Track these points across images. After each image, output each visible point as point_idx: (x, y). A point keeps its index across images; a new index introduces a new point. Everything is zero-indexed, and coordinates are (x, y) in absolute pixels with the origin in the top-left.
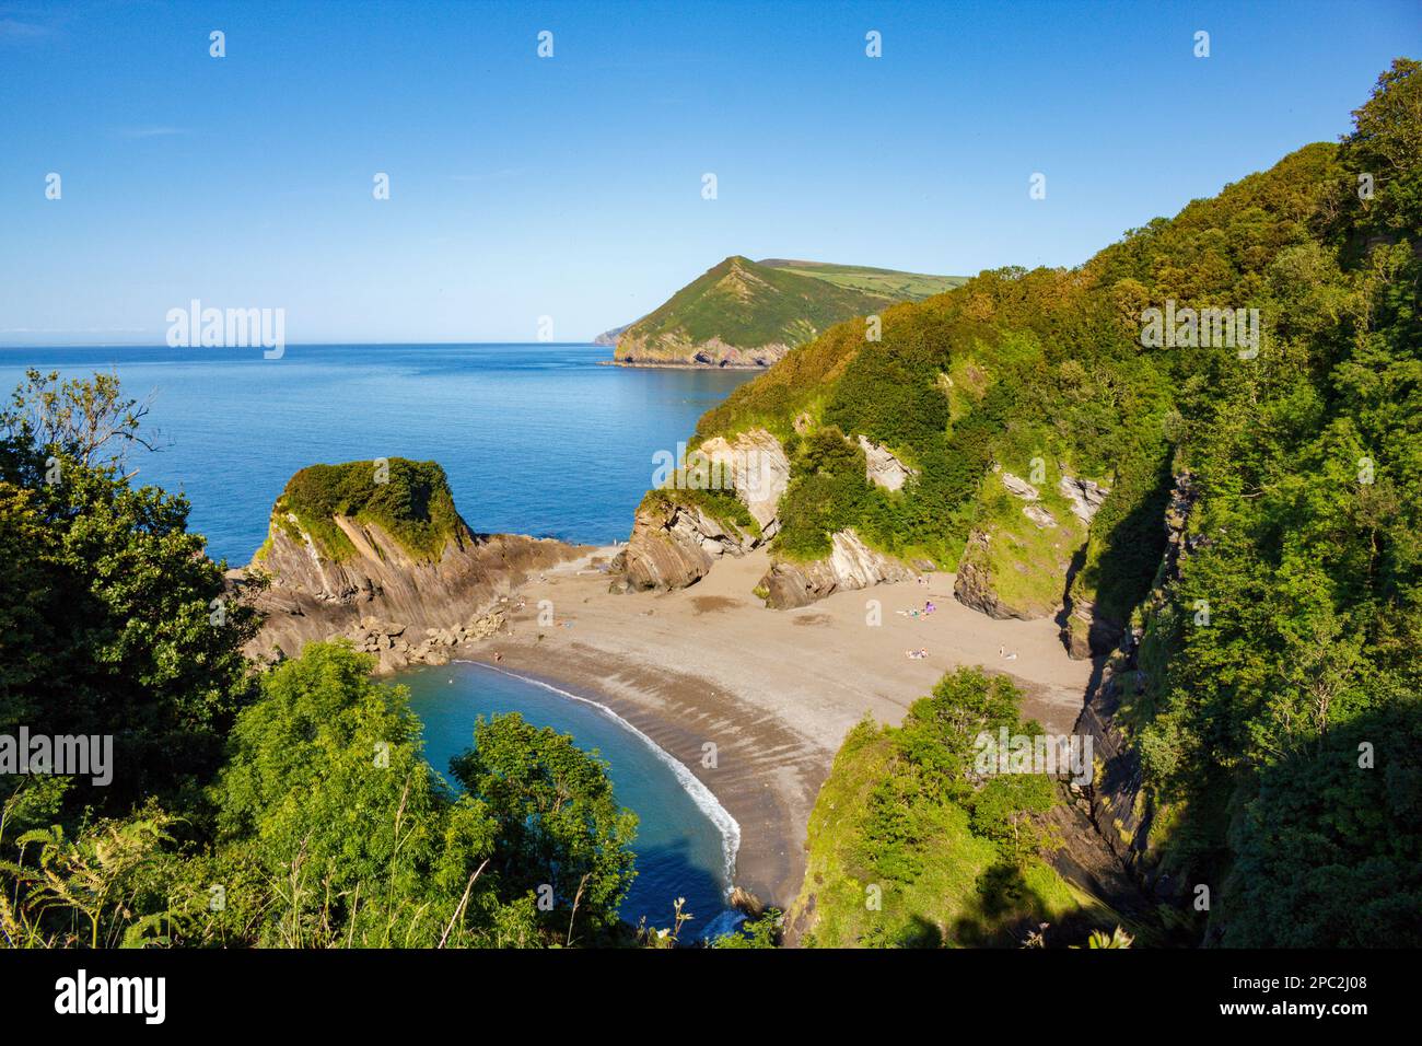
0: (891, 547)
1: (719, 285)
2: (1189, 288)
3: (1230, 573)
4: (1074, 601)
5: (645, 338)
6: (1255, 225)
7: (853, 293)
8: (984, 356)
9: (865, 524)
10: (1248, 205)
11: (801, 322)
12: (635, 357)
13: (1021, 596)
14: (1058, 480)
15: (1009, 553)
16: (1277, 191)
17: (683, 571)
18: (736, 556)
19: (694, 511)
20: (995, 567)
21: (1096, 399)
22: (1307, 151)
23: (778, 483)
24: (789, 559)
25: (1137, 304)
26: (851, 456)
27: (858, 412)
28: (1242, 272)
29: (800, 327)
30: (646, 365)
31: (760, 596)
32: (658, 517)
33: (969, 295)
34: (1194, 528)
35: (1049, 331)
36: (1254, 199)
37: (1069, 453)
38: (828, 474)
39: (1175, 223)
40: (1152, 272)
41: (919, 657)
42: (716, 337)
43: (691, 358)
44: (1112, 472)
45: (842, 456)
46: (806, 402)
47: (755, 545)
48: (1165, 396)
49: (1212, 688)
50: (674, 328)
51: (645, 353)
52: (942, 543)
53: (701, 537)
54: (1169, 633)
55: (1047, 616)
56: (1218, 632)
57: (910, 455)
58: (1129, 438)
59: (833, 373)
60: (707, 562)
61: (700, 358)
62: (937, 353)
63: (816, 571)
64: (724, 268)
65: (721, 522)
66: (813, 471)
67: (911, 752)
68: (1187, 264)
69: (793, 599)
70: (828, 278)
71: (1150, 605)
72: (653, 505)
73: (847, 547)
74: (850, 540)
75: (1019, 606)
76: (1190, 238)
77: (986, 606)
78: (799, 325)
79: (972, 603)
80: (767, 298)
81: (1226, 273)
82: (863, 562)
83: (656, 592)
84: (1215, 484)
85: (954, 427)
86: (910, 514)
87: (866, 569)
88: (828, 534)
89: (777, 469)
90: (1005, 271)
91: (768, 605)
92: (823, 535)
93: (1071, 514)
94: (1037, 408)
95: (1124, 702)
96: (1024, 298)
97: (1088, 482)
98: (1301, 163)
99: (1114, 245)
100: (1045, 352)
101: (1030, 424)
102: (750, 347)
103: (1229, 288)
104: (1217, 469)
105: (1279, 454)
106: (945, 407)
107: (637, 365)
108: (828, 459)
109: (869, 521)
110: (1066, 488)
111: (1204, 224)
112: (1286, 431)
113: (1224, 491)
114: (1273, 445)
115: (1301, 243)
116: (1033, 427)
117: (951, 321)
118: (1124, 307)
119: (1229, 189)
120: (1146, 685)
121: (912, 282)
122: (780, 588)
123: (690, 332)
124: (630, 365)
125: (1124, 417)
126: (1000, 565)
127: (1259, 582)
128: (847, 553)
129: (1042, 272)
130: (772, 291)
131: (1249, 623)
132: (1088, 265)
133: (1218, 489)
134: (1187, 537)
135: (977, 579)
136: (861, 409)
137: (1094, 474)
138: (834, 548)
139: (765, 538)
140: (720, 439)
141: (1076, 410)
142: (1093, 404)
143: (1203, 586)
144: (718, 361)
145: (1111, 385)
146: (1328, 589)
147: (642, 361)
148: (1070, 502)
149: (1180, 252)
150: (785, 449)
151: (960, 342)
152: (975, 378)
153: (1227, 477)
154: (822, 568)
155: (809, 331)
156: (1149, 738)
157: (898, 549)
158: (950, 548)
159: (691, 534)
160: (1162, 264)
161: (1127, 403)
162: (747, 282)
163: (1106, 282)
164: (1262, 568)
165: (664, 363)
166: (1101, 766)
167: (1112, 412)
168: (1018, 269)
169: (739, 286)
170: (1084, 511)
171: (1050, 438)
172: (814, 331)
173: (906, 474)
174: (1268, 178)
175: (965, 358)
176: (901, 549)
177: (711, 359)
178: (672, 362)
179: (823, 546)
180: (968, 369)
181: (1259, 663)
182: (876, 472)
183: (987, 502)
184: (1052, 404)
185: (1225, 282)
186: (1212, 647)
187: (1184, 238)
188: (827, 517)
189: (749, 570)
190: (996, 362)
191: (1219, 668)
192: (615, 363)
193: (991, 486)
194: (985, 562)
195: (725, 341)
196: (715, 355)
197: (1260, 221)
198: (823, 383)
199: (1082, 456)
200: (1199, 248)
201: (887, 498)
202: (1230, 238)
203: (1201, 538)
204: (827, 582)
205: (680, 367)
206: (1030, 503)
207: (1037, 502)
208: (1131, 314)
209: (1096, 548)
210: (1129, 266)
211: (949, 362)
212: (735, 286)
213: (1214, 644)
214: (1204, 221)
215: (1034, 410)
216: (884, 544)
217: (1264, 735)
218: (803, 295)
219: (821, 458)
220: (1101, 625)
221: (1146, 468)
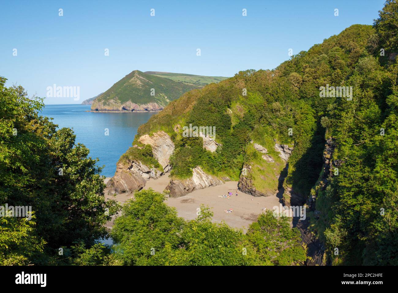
0: (214, 173)
1: (130, 81)
2: (316, 75)
3: (354, 172)
4: (285, 188)
5: (103, 101)
6: (338, 53)
7: (180, 83)
8: (243, 102)
9: (204, 164)
10: (334, 46)
11: (161, 94)
12: (99, 109)
13: (264, 188)
14: (274, 145)
15: (258, 172)
16: (344, 41)
17: (136, 186)
18: (155, 179)
19: (139, 163)
20: (254, 178)
21: (286, 116)
22: (353, 27)
23: (169, 151)
24: (177, 178)
25: (298, 81)
26: (197, 140)
27: (199, 123)
28: (334, 69)
29: (161, 96)
30: (103, 112)
31: (166, 193)
32: (126, 165)
33: (236, 80)
34: (335, 158)
35: (265, 92)
36: (336, 44)
37: (277, 135)
38: (189, 147)
39: (309, 53)
40: (302, 70)
41: (230, 212)
42: (130, 101)
43: (121, 109)
44: (293, 142)
45: (194, 140)
46: (178, 121)
47: (161, 175)
48: (311, 114)
49: (352, 213)
50: (114, 97)
51: (103, 107)
52: (231, 170)
53: (141, 172)
54: (331, 195)
55: (273, 195)
56: (353, 193)
57: (218, 139)
58: (299, 129)
59: (188, 110)
60: (145, 182)
61: (124, 109)
62: (226, 101)
63: (187, 183)
64: (132, 75)
65: (149, 167)
66: (183, 145)
67: (255, 242)
68: (315, 67)
69: (179, 193)
70: (170, 78)
71: (318, 187)
72: (124, 161)
73: (198, 173)
74: (199, 171)
75: (264, 192)
76: (315, 58)
77: (252, 192)
78: (160, 95)
79: (246, 191)
80: (148, 86)
81: (329, 69)
82: (204, 179)
83: (126, 194)
84: (343, 141)
85: (234, 128)
86: (220, 160)
87: (205, 181)
88: (191, 169)
89: (169, 146)
90: (248, 71)
91: (170, 196)
92: (189, 169)
93: (279, 157)
94: (265, 120)
95: (312, 222)
96: (255, 81)
97: (285, 145)
98: (352, 31)
99: (288, 61)
100: (266, 100)
101: (263, 126)
102: (142, 104)
103: (331, 75)
104: (343, 136)
105: (366, 129)
106: (230, 121)
107: (100, 112)
108: (189, 141)
109: (205, 163)
110: (277, 148)
111: (319, 53)
112: (369, 121)
113: (346, 144)
114: (364, 126)
115: (366, 56)
116: (264, 127)
117: (230, 90)
118: (293, 83)
119: (325, 41)
120: (320, 215)
121: (200, 79)
122: (174, 190)
123: (120, 99)
124: (97, 111)
125: (297, 122)
126: (256, 177)
127: (367, 174)
128: (198, 175)
129: (261, 71)
130: (150, 83)
131: (365, 188)
132: (278, 68)
133: (344, 143)
134: (333, 161)
135: (247, 182)
136: (200, 122)
137: (287, 143)
138: (193, 174)
139: (165, 172)
140: (147, 135)
141: (279, 120)
142: (285, 118)
143: (345, 177)
144: (131, 109)
145: (291, 110)
146: (395, 174)
147: (102, 110)
148: (279, 153)
149: (312, 63)
150: (171, 138)
151: (234, 97)
152: (240, 110)
153: (347, 139)
154: (189, 181)
155: (164, 97)
156: (328, 234)
157: (216, 173)
158: (234, 172)
159: (137, 171)
160: (306, 67)
161: (297, 117)
162: (141, 80)
163: (286, 74)
164: (367, 169)
165: (110, 111)
166: (306, 246)
167: (292, 120)
168: (253, 70)
169: (138, 81)
170: (284, 157)
171: (270, 130)
172: (166, 97)
173: (217, 146)
174: (341, 37)
175: (236, 103)
176: (217, 173)
177: (128, 109)
178: (113, 110)
179: (189, 173)
180: (237, 107)
181: (369, 203)
182: (206, 145)
183: (249, 154)
184: (270, 118)
185: (329, 73)
186: (350, 199)
187: (313, 58)
188: (190, 162)
189: (161, 184)
190: (247, 104)
191: (354, 206)
192: (91, 111)
193: (250, 148)
194: (250, 176)
195: (133, 102)
196: (130, 107)
197: (339, 51)
198: (184, 113)
199: (282, 136)
200: (319, 61)
201: (211, 155)
202: (329, 57)
203: (338, 161)
204: (191, 186)
205: (117, 112)
206: (264, 154)
207: (267, 153)
208: (296, 85)
209: (291, 169)
210: (293, 68)
211: (231, 104)
212: (136, 81)
213: (351, 197)
214: (320, 52)
215: (263, 120)
216: (211, 172)
217: (380, 227)
218: (161, 84)
219: (187, 140)
220: (295, 196)
221: (307, 139)
